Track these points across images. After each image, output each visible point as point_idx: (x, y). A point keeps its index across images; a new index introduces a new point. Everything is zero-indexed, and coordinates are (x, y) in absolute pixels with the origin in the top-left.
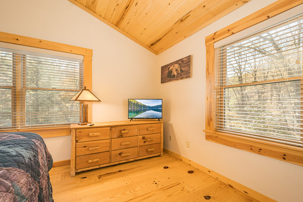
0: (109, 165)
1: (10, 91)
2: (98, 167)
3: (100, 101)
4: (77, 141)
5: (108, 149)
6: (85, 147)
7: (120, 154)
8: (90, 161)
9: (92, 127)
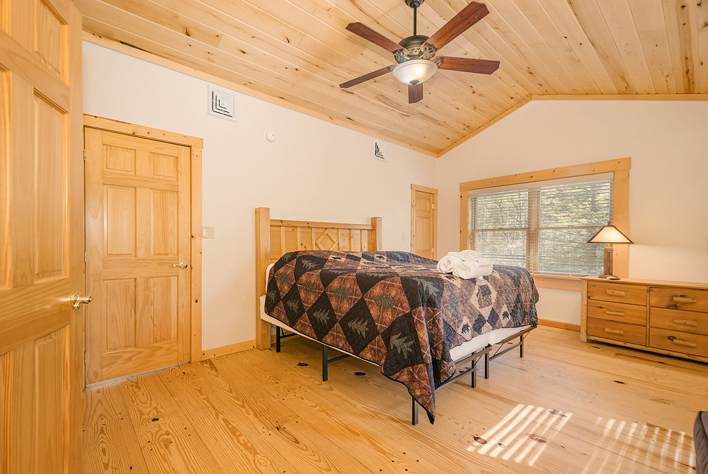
0: (644, 348)
1: (525, 233)
2: (622, 344)
3: (632, 243)
4: (589, 297)
5: (643, 322)
6: (601, 308)
7: (671, 338)
8: (607, 330)
9: (615, 281)
